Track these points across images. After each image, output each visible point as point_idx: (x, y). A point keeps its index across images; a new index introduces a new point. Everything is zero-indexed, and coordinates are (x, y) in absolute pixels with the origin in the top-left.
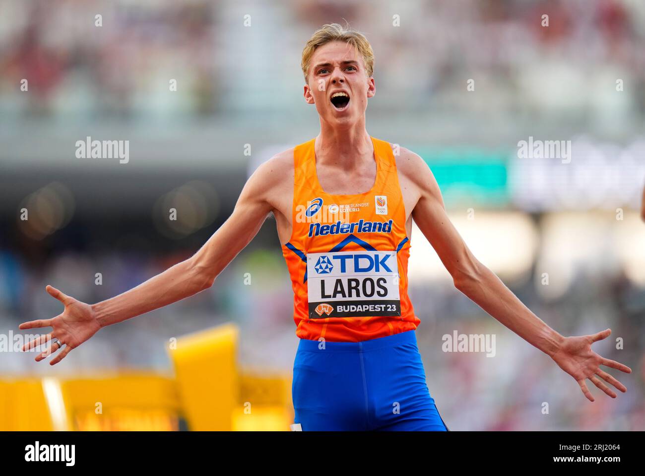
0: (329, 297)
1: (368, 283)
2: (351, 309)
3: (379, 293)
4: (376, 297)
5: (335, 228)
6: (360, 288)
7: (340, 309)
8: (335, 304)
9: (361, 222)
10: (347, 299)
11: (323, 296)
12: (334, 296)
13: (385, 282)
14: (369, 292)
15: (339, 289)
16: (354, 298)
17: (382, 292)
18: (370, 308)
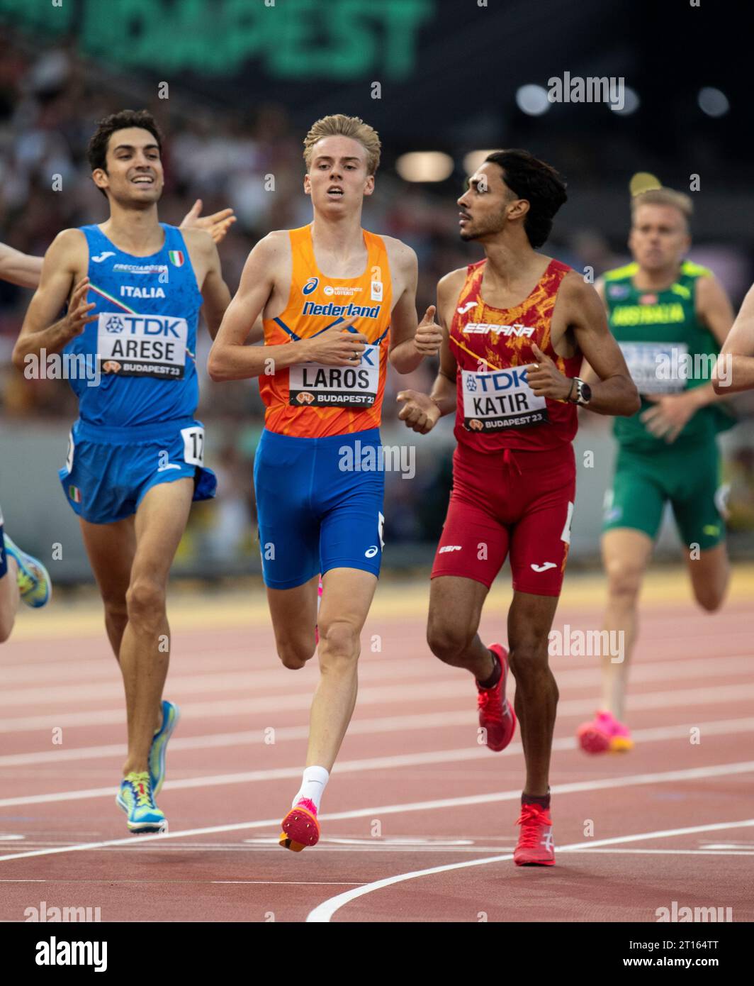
0: (311, 385)
1: (350, 374)
2: (332, 398)
3: (360, 384)
4: (357, 389)
5: (327, 309)
6: (342, 378)
7: (321, 398)
8: (315, 394)
9: (351, 305)
10: (328, 389)
11: (305, 385)
12: (316, 385)
13: (367, 374)
14: (350, 382)
15: (321, 379)
16: (335, 388)
17: (364, 383)
18: (351, 399)
